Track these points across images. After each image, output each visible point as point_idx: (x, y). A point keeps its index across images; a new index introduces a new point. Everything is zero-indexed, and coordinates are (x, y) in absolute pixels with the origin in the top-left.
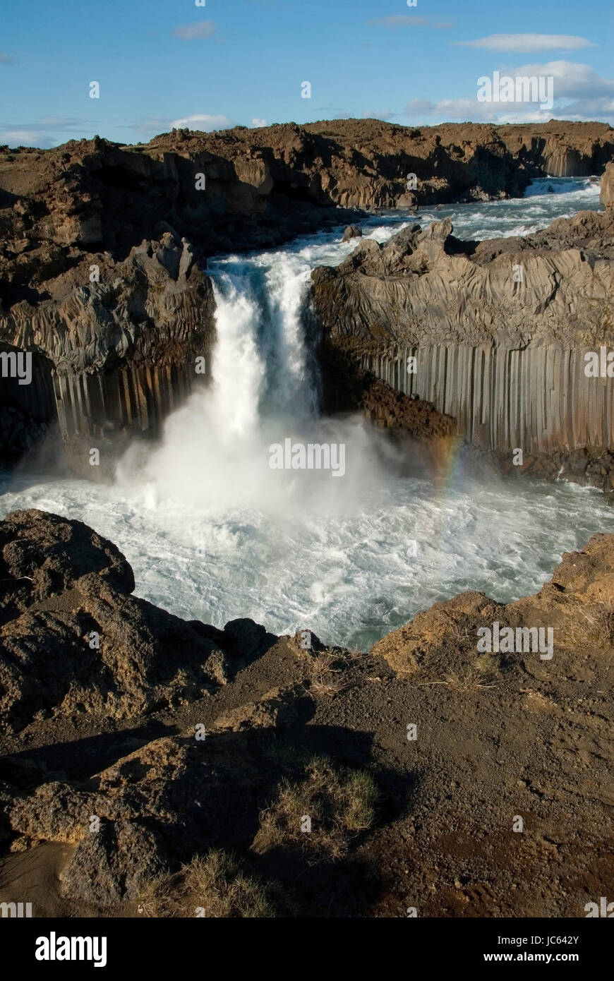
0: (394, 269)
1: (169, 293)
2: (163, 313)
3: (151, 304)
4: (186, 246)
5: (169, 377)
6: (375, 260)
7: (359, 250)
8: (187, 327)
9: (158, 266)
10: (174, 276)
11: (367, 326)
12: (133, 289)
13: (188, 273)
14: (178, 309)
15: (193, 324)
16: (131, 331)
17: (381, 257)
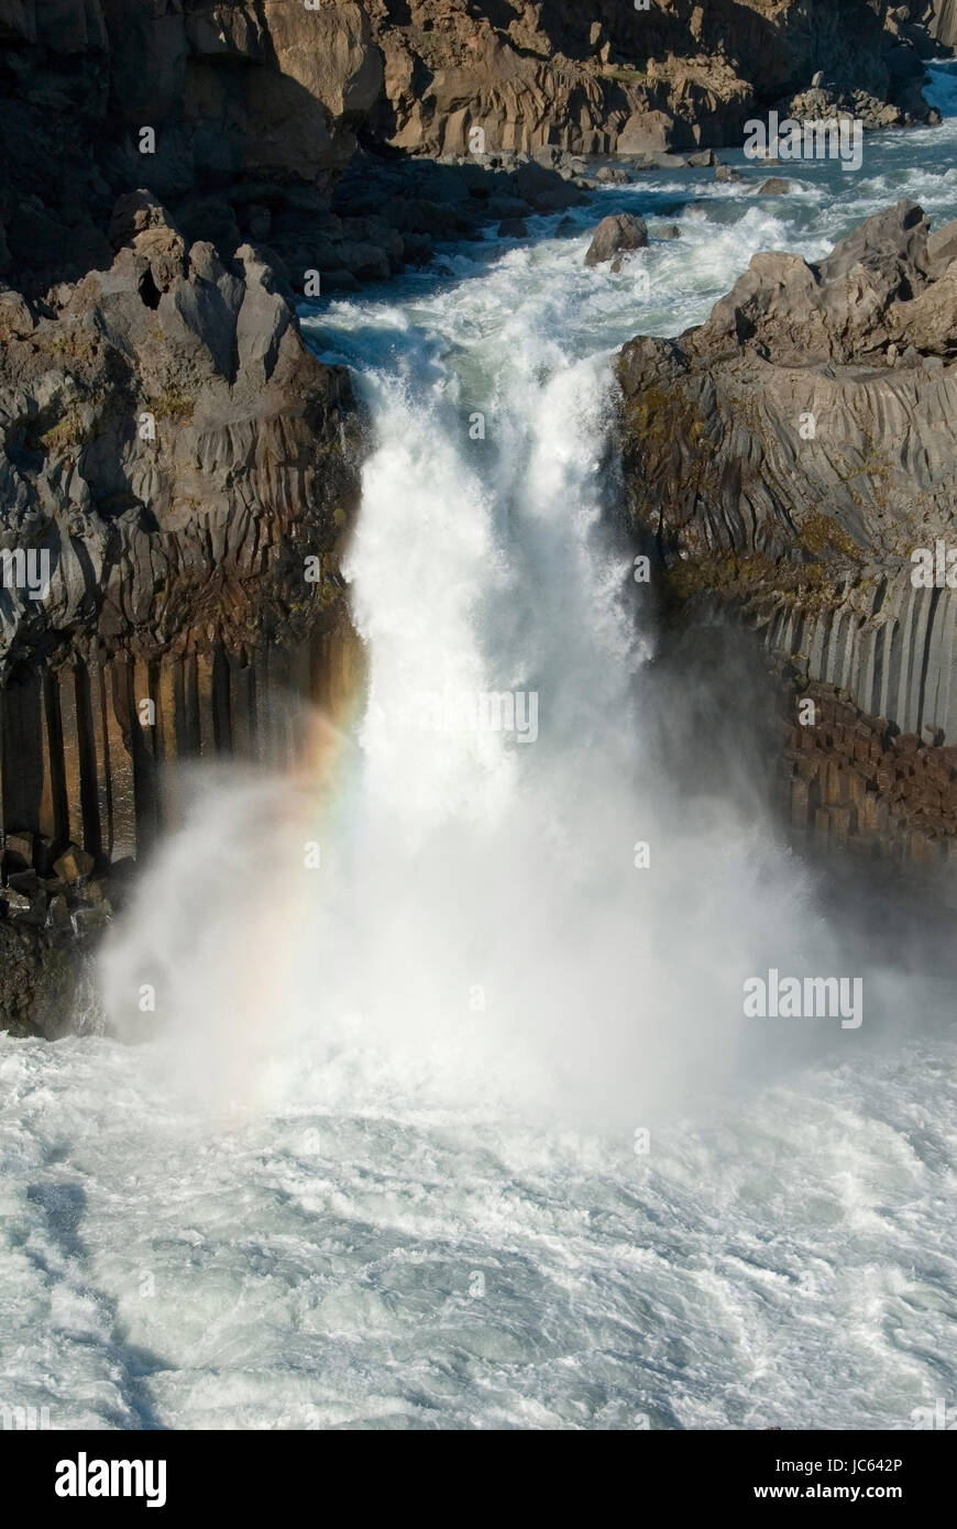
0: (857, 345)
1: (210, 422)
2: (187, 487)
3: (150, 455)
4: (255, 272)
5: (206, 689)
6: (799, 317)
7: (754, 286)
8: (264, 530)
9: (181, 333)
10: (227, 367)
11: (790, 520)
12: (99, 409)
13: (271, 359)
14: (239, 473)
15: (285, 519)
16: (95, 543)
17: (819, 307)
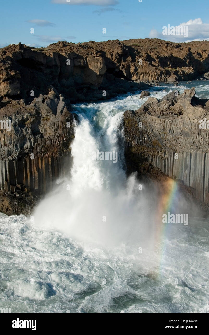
0: (165, 113)
1: (52, 121)
2: (49, 131)
3: (43, 126)
4: (61, 98)
5: (50, 163)
6: (156, 108)
7: (148, 103)
8: (60, 138)
9: (47, 108)
10: (55, 113)
11: (151, 141)
12: (34, 119)
13: (62, 112)
14: (56, 129)
15: (63, 137)
16: (32, 140)
17: (159, 106)
